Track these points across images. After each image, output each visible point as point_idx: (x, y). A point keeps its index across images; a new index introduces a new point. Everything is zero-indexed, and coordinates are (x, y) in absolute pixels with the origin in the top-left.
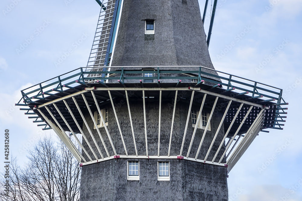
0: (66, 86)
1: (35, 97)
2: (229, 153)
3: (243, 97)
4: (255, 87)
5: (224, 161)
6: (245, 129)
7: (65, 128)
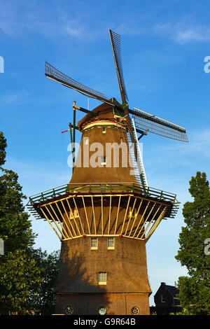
0: (58, 194)
1: (39, 200)
2: (146, 233)
3: (155, 199)
4: (162, 194)
5: (144, 237)
6: (156, 219)
7: (50, 218)
